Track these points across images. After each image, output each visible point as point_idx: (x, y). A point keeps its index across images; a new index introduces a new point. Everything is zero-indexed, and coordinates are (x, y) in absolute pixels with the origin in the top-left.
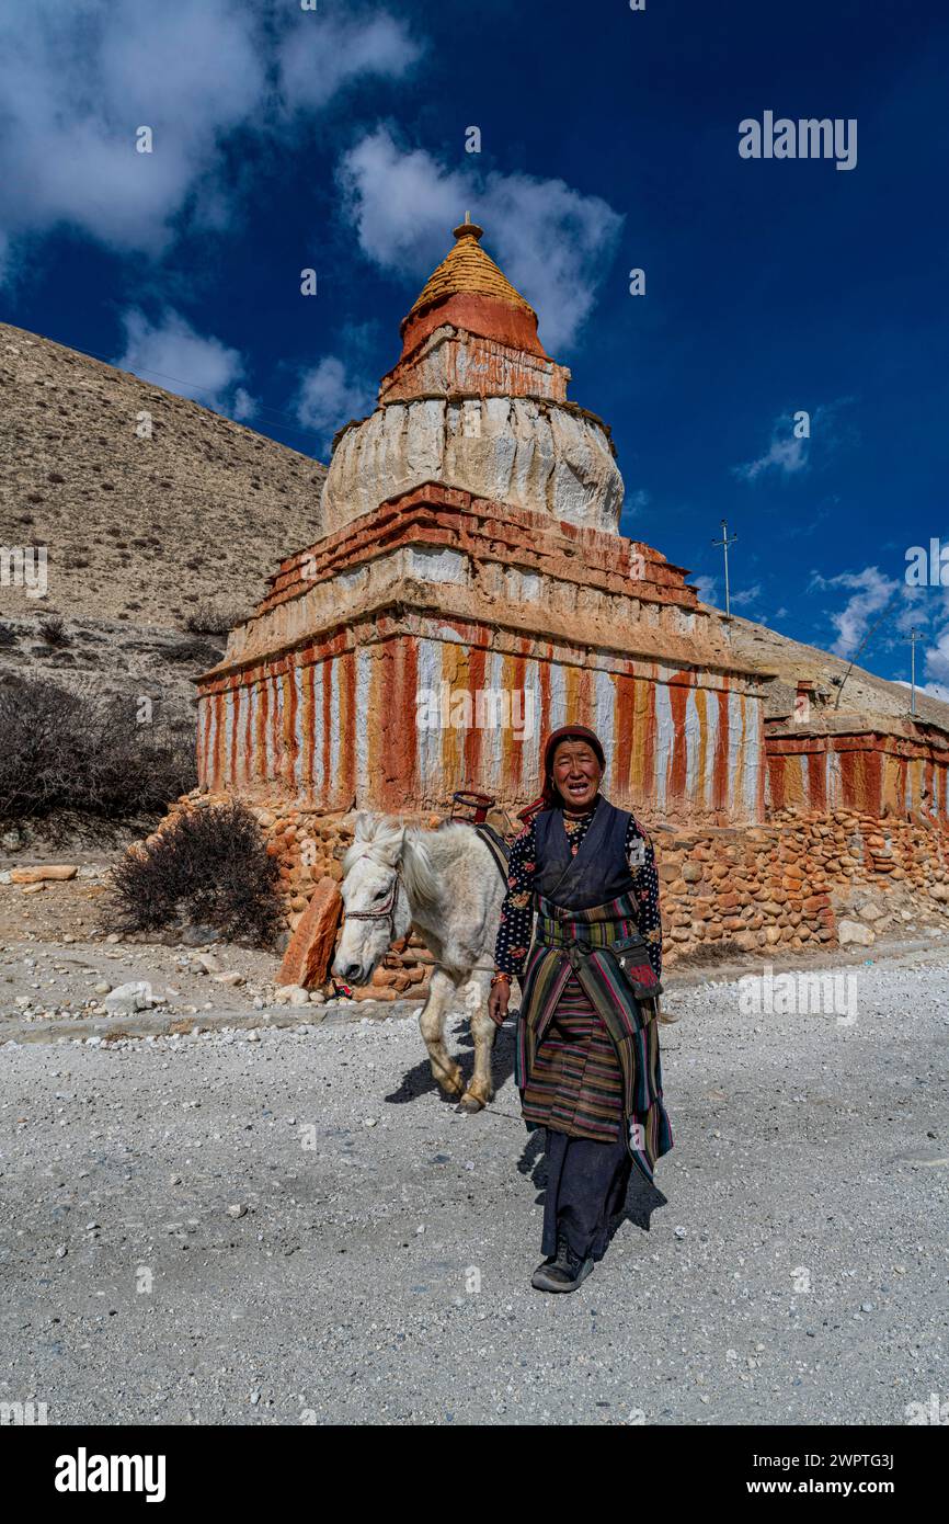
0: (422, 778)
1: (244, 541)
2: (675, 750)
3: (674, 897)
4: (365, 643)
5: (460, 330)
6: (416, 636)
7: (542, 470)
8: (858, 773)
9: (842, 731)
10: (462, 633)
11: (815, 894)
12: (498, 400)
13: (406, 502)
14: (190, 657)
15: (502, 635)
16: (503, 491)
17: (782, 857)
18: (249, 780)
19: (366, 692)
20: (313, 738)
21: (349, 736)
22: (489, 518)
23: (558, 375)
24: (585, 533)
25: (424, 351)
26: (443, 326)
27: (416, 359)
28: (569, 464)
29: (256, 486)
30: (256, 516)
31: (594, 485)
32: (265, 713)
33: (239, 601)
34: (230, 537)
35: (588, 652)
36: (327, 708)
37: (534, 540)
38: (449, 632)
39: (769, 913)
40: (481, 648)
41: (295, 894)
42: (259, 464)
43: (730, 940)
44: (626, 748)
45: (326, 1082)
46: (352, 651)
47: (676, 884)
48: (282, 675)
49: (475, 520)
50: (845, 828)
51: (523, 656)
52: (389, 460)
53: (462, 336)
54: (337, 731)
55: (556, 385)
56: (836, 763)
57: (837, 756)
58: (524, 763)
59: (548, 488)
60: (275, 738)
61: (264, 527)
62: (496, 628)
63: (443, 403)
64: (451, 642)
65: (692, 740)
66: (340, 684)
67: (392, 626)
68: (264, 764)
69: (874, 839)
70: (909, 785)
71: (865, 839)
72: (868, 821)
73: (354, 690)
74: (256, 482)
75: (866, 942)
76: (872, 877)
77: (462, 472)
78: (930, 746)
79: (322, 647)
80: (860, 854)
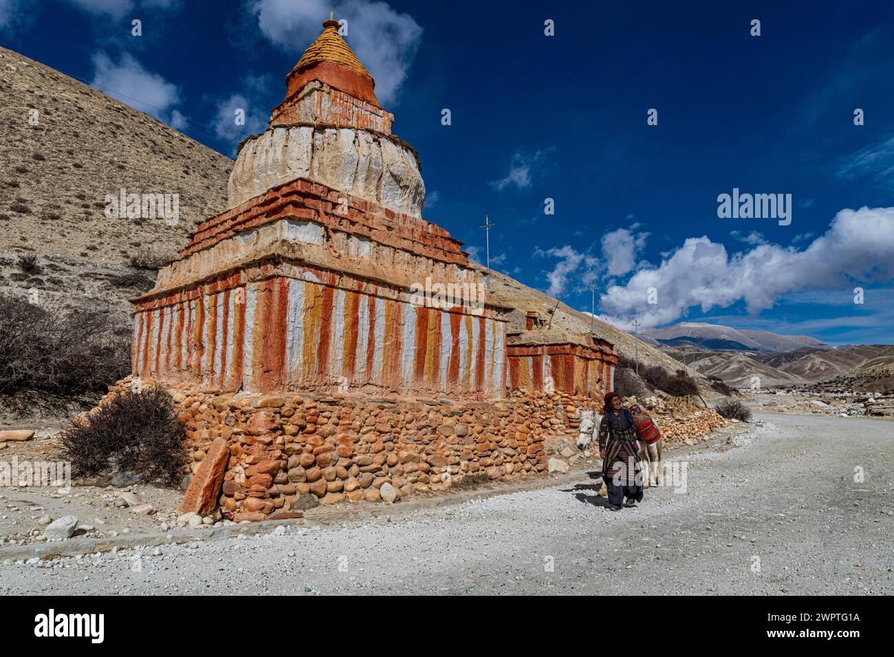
0: (289, 371)
2: (453, 353)
3: (450, 446)
4: (253, 281)
5: (325, 85)
6: (287, 277)
7: (374, 175)
8: (561, 369)
9: (552, 343)
10: (318, 276)
11: (535, 442)
12: (347, 130)
13: (285, 190)
14: (132, 284)
15: (345, 278)
16: (349, 187)
17: (515, 420)
18: (169, 370)
19: (253, 313)
20: (215, 343)
21: (240, 342)
22: (338, 204)
23: (386, 118)
24: (401, 216)
25: (301, 95)
26: (314, 81)
27: (296, 100)
28: (391, 173)
29: (186, 173)
30: (185, 192)
31: (406, 187)
32: (182, 324)
33: (170, 247)
35: (399, 291)
36: (225, 323)
37: (368, 219)
38: (310, 275)
39: (508, 455)
40: (331, 286)
41: (196, 449)
42: (189, 158)
43: (483, 472)
44: (422, 352)
45: (207, 584)
46: (244, 285)
47: (451, 438)
48: (195, 299)
49: (330, 204)
50: (553, 401)
51: (358, 292)
52: (275, 162)
53: (326, 88)
54: (232, 338)
55: (385, 124)
56: (549, 362)
57: (549, 357)
58: (357, 361)
59: (378, 187)
60: (188, 342)
61: (191, 200)
62: (341, 274)
63: (312, 129)
64: (311, 282)
65: (463, 347)
66: (235, 307)
67: (271, 270)
68: (179, 359)
69: (569, 408)
70: (590, 375)
71: (565, 408)
72: (566, 397)
73: (245, 311)
74: (186, 169)
75: (564, 471)
76: (568, 431)
77: (323, 174)
78: (602, 352)
79: (224, 282)
80: (562, 417)
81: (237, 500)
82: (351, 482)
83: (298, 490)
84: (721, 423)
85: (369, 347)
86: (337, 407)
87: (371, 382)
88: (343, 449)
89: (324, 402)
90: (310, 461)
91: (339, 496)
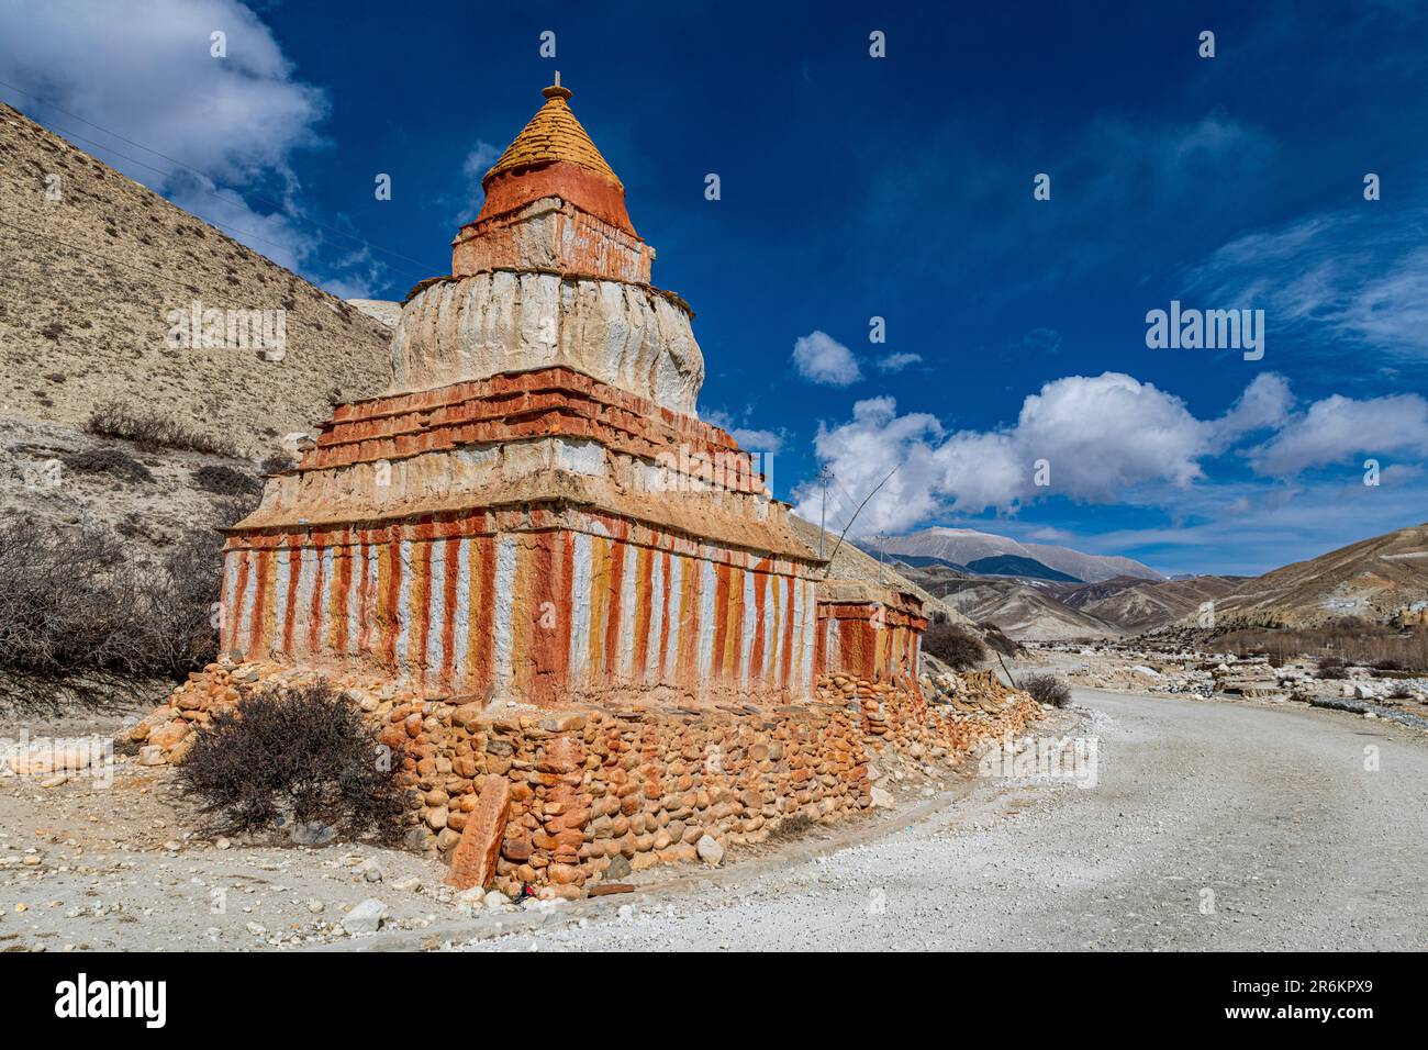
0: (574, 671)
2: (757, 634)
3: (763, 775)
4: (511, 530)
5: (567, 203)
6: (573, 530)
7: (647, 357)
8: (856, 641)
9: (844, 600)
10: (609, 527)
11: (857, 765)
12: (611, 283)
14: (103, 468)
15: (639, 528)
16: (614, 374)
17: (835, 732)
18: (315, 651)
19: (510, 579)
20: (426, 616)
21: (484, 623)
22: (610, 405)
23: (646, 255)
24: (680, 419)
25: (524, 214)
26: (552, 197)
27: (513, 219)
28: (671, 353)
29: (112, 233)
30: (121, 274)
31: (688, 372)
32: (346, 580)
33: (117, 385)
34: (92, 300)
35: (699, 543)
36: (451, 592)
37: (644, 428)
38: (599, 526)
39: (827, 785)
40: (621, 541)
41: (428, 788)
42: (109, 202)
43: (802, 813)
44: (722, 633)
46: (492, 535)
47: (765, 762)
48: (378, 544)
49: (599, 407)
50: (845, 692)
51: (650, 548)
53: (568, 209)
54: (466, 615)
55: (643, 264)
56: (836, 630)
57: (838, 622)
58: (649, 651)
59: (652, 374)
60: (363, 611)
61: (133, 290)
62: (634, 521)
63: (559, 279)
64: (599, 536)
65: (769, 623)
66: (472, 567)
67: (550, 519)
68: (341, 636)
69: (870, 703)
70: (894, 650)
71: (863, 703)
72: (865, 687)
73: (493, 576)
74: (111, 226)
75: (888, 807)
76: (869, 739)
77: (577, 352)
78: (911, 615)
79: (447, 525)
80: (858, 717)
81: (536, 868)
82: (662, 836)
83: (606, 851)
84: (1036, 713)
85: (663, 630)
86: (639, 724)
87: (664, 682)
88: (651, 787)
89: (622, 717)
90: (616, 807)
91: (651, 857)
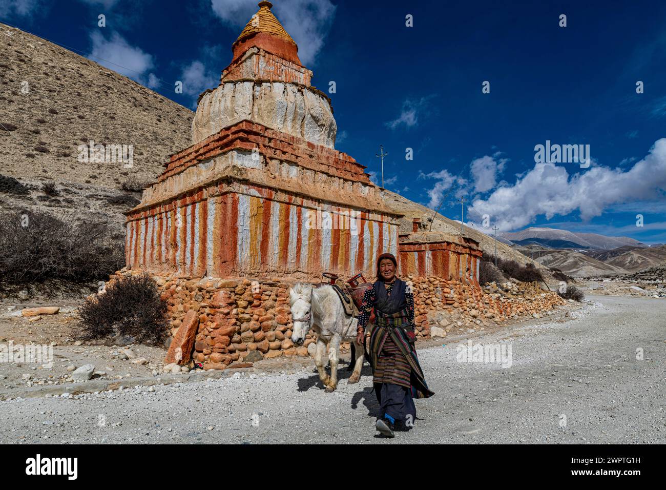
0: (240, 261)
1: (152, 146)
2: (359, 249)
4: (213, 196)
5: (261, 50)
6: (237, 193)
7: (299, 117)
8: (439, 260)
9: (433, 241)
10: (259, 192)
11: (421, 314)
12: (278, 83)
13: (234, 129)
14: (123, 202)
15: (279, 193)
16: (280, 126)
18: (153, 263)
19: (213, 220)
20: (185, 242)
21: (204, 241)
22: (273, 139)
23: (307, 74)
24: (319, 147)
25: (243, 59)
26: (253, 47)
27: (240, 62)
28: (312, 115)
29: (159, 120)
30: (159, 135)
31: (323, 125)
32: (161, 230)
33: (149, 175)
34: (145, 145)
35: (319, 203)
36: (193, 228)
37: (295, 150)
38: (253, 191)
40: (269, 199)
41: (175, 319)
42: (161, 110)
44: (337, 247)
45: (189, 410)
46: (206, 199)
48: (170, 211)
49: (267, 139)
50: (434, 285)
51: (289, 204)
52: (226, 109)
54: (198, 238)
55: (306, 78)
56: (430, 256)
57: (430, 252)
58: (289, 254)
59: (302, 126)
60: (166, 242)
61: (163, 140)
62: (276, 190)
63: (253, 83)
64: (255, 196)
65: (366, 244)
66: (199, 216)
67: (226, 188)
68: (160, 255)
69: (446, 290)
70: (461, 265)
71: (442, 290)
72: (443, 282)
73: (207, 219)
74: (159, 118)
75: (442, 336)
76: (445, 307)
77: (261, 116)
78: (470, 248)
79: (191, 198)
80: (440, 296)
81: (205, 355)
82: (286, 342)
83: (249, 348)
84: (561, 302)
85: (298, 244)
86: (276, 288)
87: (299, 270)
88: (280, 318)
89: (266, 284)
90: (257, 327)
91: (278, 352)
